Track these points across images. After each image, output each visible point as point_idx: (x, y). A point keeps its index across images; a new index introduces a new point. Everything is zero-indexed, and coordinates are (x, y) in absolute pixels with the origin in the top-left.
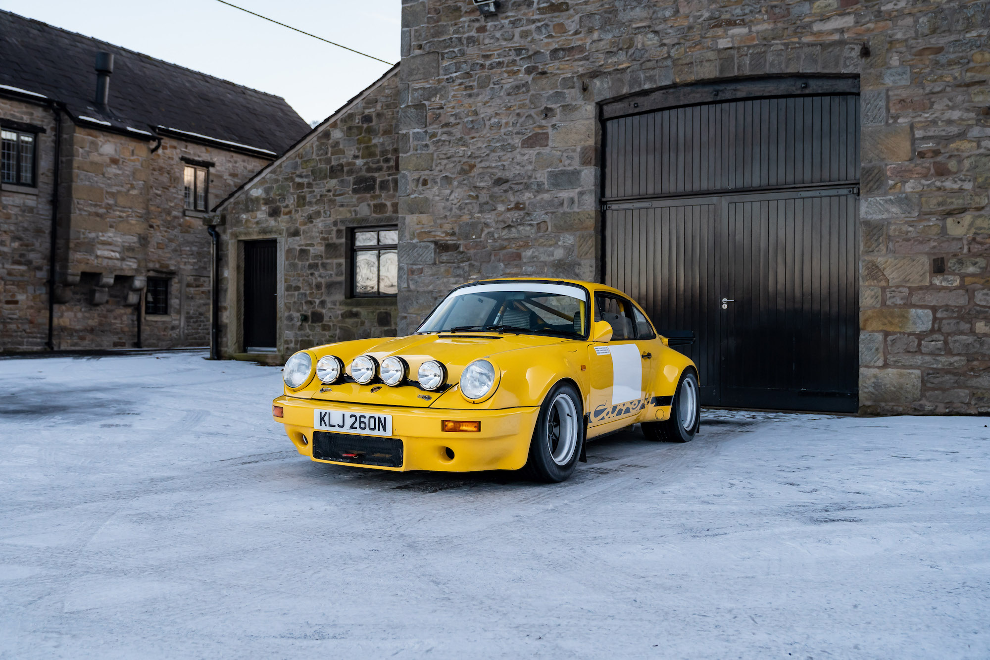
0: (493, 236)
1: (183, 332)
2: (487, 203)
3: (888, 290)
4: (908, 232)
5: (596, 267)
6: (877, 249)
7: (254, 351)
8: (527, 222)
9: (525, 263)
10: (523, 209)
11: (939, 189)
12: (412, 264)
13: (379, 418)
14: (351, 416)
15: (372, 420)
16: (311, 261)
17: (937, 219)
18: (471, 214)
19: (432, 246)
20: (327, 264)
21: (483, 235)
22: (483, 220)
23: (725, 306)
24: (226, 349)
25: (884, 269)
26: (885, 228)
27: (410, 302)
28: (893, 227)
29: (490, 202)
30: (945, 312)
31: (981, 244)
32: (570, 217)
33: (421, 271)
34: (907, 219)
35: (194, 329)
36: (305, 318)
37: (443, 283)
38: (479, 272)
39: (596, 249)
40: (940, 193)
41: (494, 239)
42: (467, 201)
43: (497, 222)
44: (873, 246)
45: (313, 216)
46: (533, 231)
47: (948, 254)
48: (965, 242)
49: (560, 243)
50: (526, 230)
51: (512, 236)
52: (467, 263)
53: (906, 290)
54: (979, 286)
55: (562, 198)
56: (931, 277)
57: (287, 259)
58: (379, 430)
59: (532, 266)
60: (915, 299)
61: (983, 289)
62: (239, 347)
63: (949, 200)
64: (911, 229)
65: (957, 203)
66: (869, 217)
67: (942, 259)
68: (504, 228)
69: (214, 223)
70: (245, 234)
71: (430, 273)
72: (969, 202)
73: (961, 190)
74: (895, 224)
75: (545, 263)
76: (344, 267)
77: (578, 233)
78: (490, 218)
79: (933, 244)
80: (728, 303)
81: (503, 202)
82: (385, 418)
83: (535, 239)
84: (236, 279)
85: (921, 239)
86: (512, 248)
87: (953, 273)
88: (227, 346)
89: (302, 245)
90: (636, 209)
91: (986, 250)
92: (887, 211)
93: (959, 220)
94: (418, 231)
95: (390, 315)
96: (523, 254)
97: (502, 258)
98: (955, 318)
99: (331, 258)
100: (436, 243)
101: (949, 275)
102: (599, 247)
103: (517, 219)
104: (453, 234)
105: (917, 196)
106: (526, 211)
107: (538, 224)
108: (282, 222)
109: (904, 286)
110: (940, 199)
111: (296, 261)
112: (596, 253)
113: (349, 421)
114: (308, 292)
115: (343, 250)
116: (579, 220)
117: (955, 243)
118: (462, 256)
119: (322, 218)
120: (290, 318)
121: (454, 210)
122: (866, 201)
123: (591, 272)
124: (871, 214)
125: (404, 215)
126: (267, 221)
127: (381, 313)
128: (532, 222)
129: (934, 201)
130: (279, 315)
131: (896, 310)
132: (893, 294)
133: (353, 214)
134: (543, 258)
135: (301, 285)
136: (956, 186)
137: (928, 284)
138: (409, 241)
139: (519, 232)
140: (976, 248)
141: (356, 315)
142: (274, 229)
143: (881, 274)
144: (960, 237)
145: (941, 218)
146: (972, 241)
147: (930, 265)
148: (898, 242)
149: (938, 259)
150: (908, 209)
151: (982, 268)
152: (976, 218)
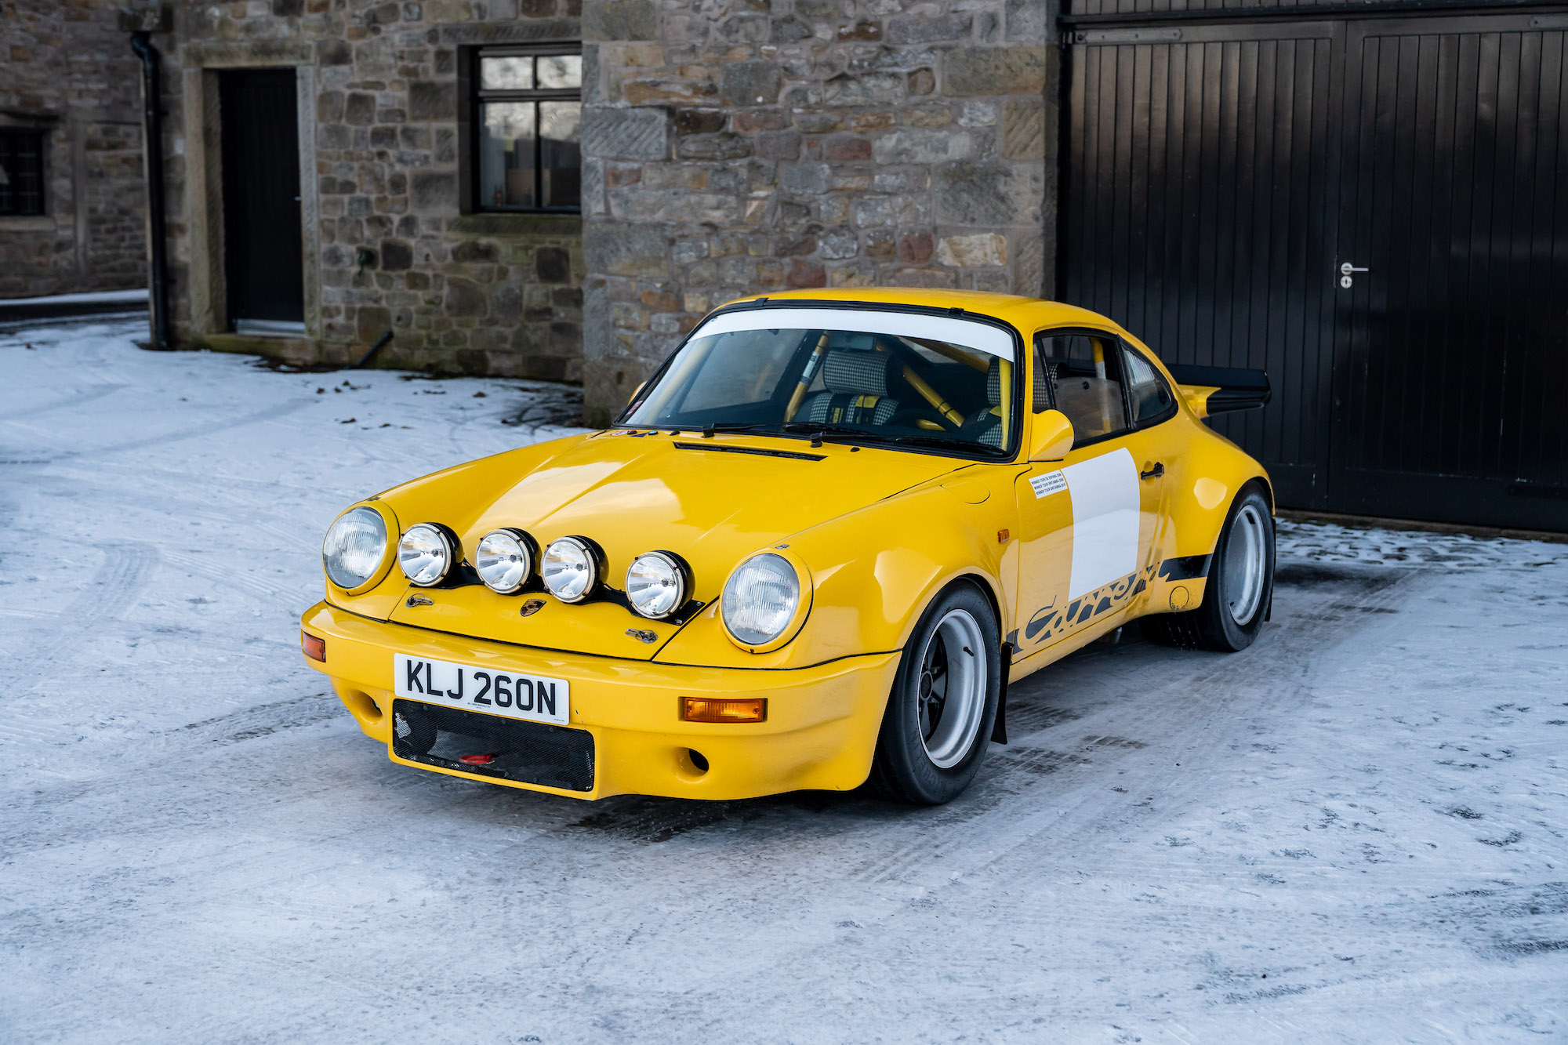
0: (805, 99)
1: (85, 255)
2: (790, 20)
5: (1048, 180)
7: (253, 329)
8: (884, 70)
9: (880, 166)
10: (877, 36)
12: (617, 159)
13: (540, 684)
14: (478, 676)
15: (525, 688)
16: (378, 124)
18: (753, 45)
19: (662, 118)
20: (415, 131)
21: (781, 97)
22: (781, 61)
23: (1346, 282)
24: (187, 324)
27: (611, 246)
29: (799, 18)
32: (987, 61)
33: (637, 176)
35: (109, 247)
36: (368, 258)
37: (689, 205)
38: (773, 183)
39: (1047, 139)
41: (808, 107)
42: (744, 14)
43: (814, 66)
45: (381, 16)
46: (899, 90)
49: (962, 121)
50: (883, 88)
51: (850, 100)
52: (745, 161)
55: (967, 15)
57: (321, 116)
58: (540, 710)
59: (897, 174)
62: (217, 318)
68: (830, 81)
69: (145, 27)
70: (221, 55)
71: (657, 181)
75: (927, 168)
76: (455, 140)
77: (1005, 99)
78: (797, 55)
80: (1353, 275)
81: (827, 18)
82: (553, 686)
83: (904, 110)
84: (202, 161)
86: (850, 130)
88: (189, 317)
89: (356, 86)
90: (1144, 44)
94: (627, 82)
95: (566, 256)
96: (876, 144)
97: (826, 152)
99: (424, 118)
100: (670, 110)
102: (1055, 131)
103: (861, 61)
104: (712, 91)
106: (882, 43)
107: (910, 74)
108: (306, 27)
111: (343, 122)
112: (1047, 149)
113: (473, 687)
114: (373, 197)
115: (453, 98)
116: (1009, 67)
118: (732, 143)
119: (401, 22)
120: (334, 257)
121: (714, 34)
123: (1035, 192)
125: (594, 42)
126: (270, 24)
127: (544, 251)
128: (896, 69)
130: (307, 248)
133: (475, 13)
134: (923, 155)
135: (356, 180)
138: (607, 104)
139: (865, 91)
141: (488, 253)
142: (289, 45)
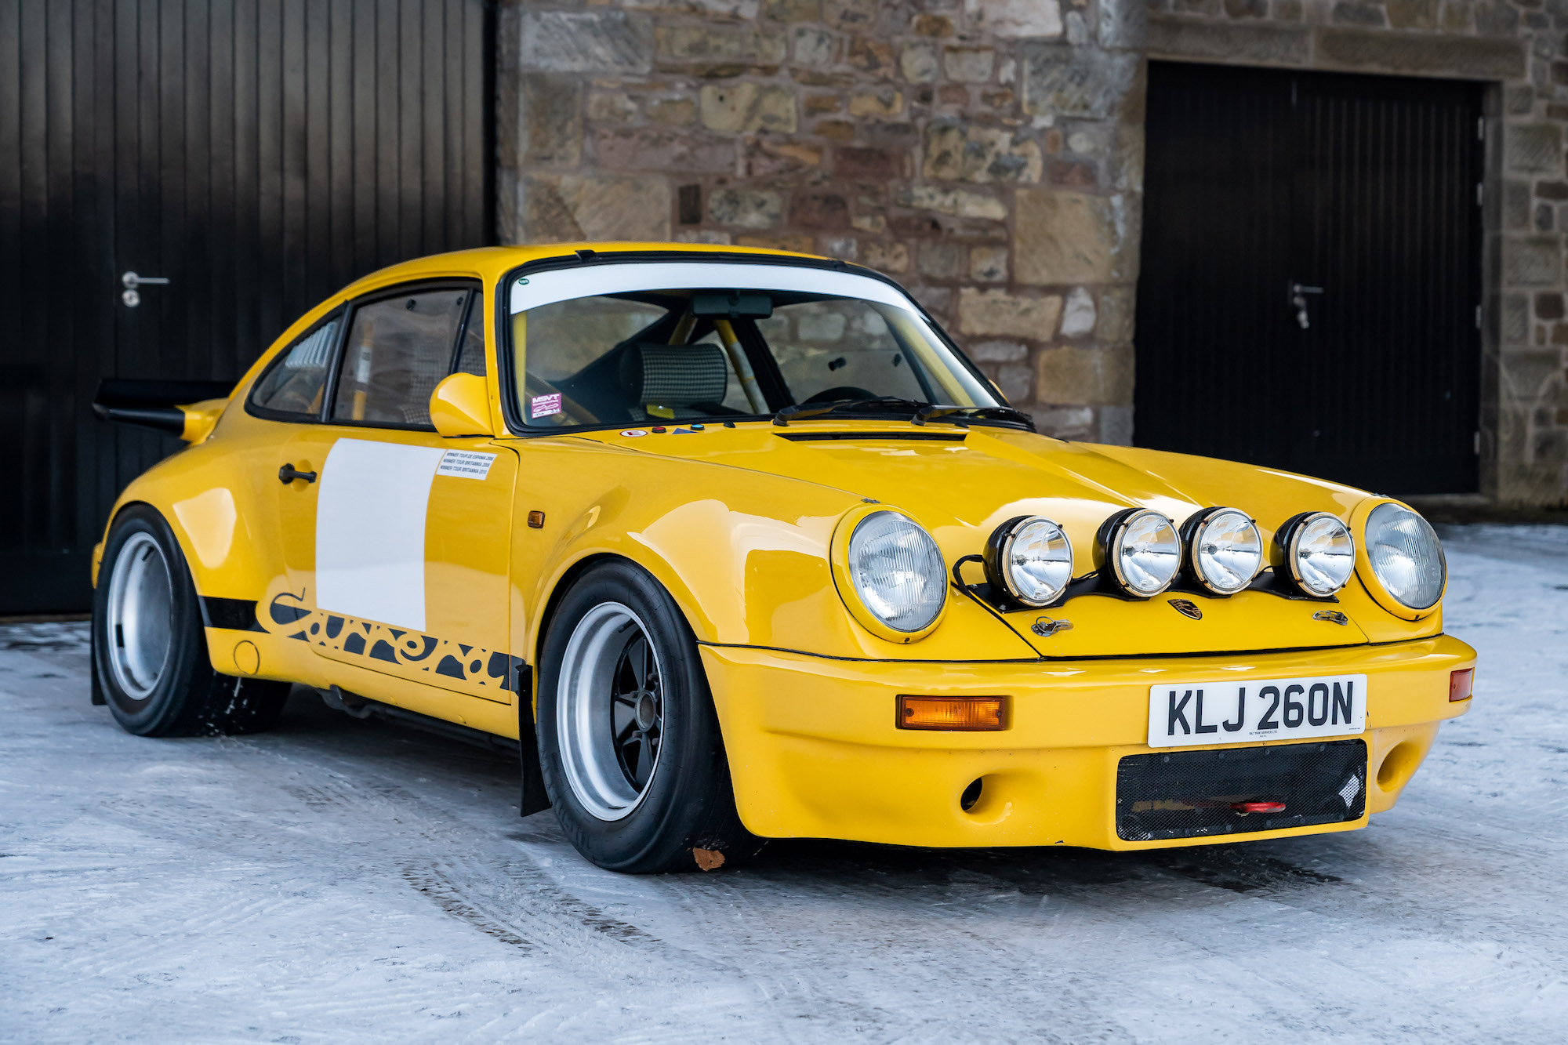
4: (629, 113)
6: (561, 152)
11: (694, 7)
13: (1337, 686)
14: (1262, 695)
15: (1319, 695)
17: (689, 87)
23: (131, 299)
25: (576, 206)
26: (578, 98)
28: (595, 97)
31: (771, 156)
34: (626, 79)
40: (694, 20)
44: (553, 142)
47: (707, 175)
48: (740, 150)
56: (674, 232)
58: (1334, 722)
63: (713, 42)
64: (631, 106)
65: (728, 49)
66: (543, 63)
67: (697, 187)
72: (753, 50)
73: (735, 16)
74: (601, 89)
79: (679, 149)
80: (141, 289)
82: (1350, 684)
85: (654, 134)
87: (718, 226)
91: (781, 172)
92: (585, 53)
93: (723, 92)
101: (708, 228)
105: (648, 21)
110: (695, 36)
113: (1257, 707)
117: (721, 149)
122: (537, 18)
124: (546, 56)
129: (683, 40)
136: (725, 7)
140: (763, 166)
143: (568, 220)
144: (730, 136)
145: (693, 83)
146: (754, 150)
147: (673, 202)
148: (605, 137)
149: (689, 188)
150: (630, 52)
151: (774, 217)
152: (763, 91)
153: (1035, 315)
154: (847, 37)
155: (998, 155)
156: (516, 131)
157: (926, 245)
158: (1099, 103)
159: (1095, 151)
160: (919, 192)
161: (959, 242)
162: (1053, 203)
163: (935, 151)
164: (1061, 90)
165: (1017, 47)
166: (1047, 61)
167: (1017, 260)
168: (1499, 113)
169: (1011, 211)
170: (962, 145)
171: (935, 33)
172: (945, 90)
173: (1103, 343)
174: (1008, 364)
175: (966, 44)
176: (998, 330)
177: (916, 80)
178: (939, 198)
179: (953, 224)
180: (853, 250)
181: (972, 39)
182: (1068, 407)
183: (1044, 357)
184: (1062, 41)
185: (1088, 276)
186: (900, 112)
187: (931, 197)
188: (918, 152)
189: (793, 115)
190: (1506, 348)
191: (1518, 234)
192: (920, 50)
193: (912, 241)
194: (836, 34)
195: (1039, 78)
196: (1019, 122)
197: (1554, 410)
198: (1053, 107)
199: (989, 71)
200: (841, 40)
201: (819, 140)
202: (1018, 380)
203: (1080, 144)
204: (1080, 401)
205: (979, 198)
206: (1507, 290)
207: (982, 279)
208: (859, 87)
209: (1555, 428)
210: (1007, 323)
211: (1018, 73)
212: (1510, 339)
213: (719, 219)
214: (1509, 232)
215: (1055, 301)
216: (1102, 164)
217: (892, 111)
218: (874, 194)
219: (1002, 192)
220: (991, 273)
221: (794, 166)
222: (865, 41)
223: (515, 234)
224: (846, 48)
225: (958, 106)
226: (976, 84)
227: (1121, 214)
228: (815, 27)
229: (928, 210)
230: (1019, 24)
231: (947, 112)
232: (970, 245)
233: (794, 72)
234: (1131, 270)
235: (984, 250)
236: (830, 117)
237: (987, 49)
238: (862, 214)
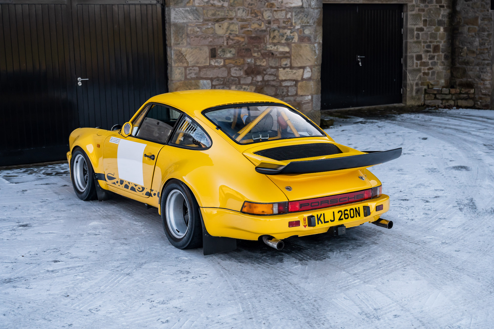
3: (188, 69)
4: (198, 31)
6: (182, 42)
11: (212, 5)
17: (212, 24)
23: (80, 84)
25: (186, 55)
26: (185, 29)
28: (189, 28)
30: (217, 82)
31: (233, 40)
34: (197, 23)
40: (213, 8)
44: (180, 40)
47: (217, 45)
48: (225, 39)
53: (197, 68)
54: (232, 65)
56: (210, 60)
60: (202, 74)
61: (234, 67)
63: (217, 13)
64: (198, 30)
65: (221, 14)
66: (177, 21)
67: (215, 48)
72: (227, 14)
73: (222, 6)
74: (191, 26)
79: (210, 39)
80: (82, 81)
85: (204, 36)
87: (220, 58)
91: (235, 43)
92: (186, 17)
93: (220, 25)
98: (222, 84)
101: (218, 58)
105: (201, 9)
109: (196, 66)
110: (213, 12)
117: (220, 39)
122: (175, 10)
124: (177, 19)
129: (210, 13)
131: (193, 81)
132: (191, 71)
136: (220, 4)
137: (208, 65)
140: (231, 42)
143: (184, 59)
144: (222, 36)
145: (213, 23)
146: (228, 38)
147: (209, 53)
148: (192, 38)
149: (213, 49)
150: (197, 17)
151: (233, 54)
152: (230, 24)
153: (297, 74)
154: (250, 10)
155: (287, 36)
156: (171, 38)
157: (270, 59)
158: (311, 22)
159: (310, 33)
160: (268, 46)
161: (278, 57)
162: (301, 47)
163: (272, 36)
164: (302, 19)
165: (291, 9)
166: (298, 12)
167: (292, 61)
168: (407, 11)
169: (291, 49)
170: (278, 34)
171: (271, 7)
172: (274, 21)
173: (313, 80)
174: (291, 86)
175: (279, 9)
176: (288, 78)
177: (267, 19)
178: (273, 47)
179: (277, 53)
180: (253, 61)
181: (280, 8)
182: (305, 95)
183: (299, 84)
184: (302, 7)
185: (310, 64)
186: (263, 27)
187: (271, 47)
188: (268, 36)
189: (237, 30)
190: (409, 68)
191: (412, 41)
192: (268, 11)
193: (267, 58)
194: (247, 9)
195: (296, 16)
196: (292, 28)
197: (420, 82)
198: (300, 23)
199: (284, 15)
200: (248, 10)
201: (244, 35)
202: (293, 90)
203: (307, 32)
204: (309, 94)
205: (283, 47)
206: (409, 54)
207: (284, 66)
208: (253, 21)
209: (420, 86)
210: (290, 76)
211: (292, 16)
212: (409, 66)
213: (221, 56)
214: (409, 40)
215: (302, 70)
216: (312, 36)
217: (261, 27)
218: (258, 48)
219: (288, 45)
220: (286, 65)
221: (238, 42)
222: (254, 10)
223: (171, 63)
224: (250, 12)
225: (277, 25)
226: (281, 19)
227: (317, 48)
228: (242, 8)
229: (271, 50)
230: (291, 4)
231: (274, 26)
232: (281, 58)
233: (237, 19)
234: (320, 62)
235: (284, 59)
236: (246, 29)
237: (284, 10)
238: (255, 52)
